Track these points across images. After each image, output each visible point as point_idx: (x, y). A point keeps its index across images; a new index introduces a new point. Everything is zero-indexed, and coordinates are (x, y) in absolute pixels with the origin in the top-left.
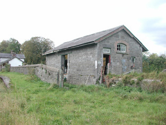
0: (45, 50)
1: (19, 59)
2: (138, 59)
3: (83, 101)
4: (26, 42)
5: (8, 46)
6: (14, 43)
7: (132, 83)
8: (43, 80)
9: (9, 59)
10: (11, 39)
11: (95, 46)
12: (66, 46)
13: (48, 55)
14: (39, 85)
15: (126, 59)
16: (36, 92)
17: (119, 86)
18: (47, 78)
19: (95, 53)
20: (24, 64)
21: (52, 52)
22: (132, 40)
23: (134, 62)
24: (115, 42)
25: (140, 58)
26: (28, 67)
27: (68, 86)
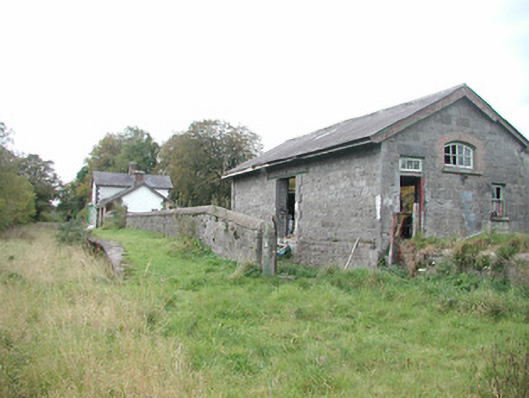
0: (233, 160)
1: (152, 189)
2: (514, 191)
3: (324, 313)
4: (174, 136)
5: (120, 152)
6: (138, 142)
7: (481, 264)
8: (220, 252)
9: (123, 189)
10: (131, 129)
11: (374, 151)
12: (293, 151)
13: (237, 179)
14: (206, 267)
15: (475, 191)
16: (195, 285)
17: (444, 272)
18: (227, 246)
19: (375, 171)
20: (168, 205)
21: (251, 170)
22: (495, 129)
23: (501, 199)
24: (437, 138)
25: (523, 187)
26: (177, 215)
27: (294, 273)
